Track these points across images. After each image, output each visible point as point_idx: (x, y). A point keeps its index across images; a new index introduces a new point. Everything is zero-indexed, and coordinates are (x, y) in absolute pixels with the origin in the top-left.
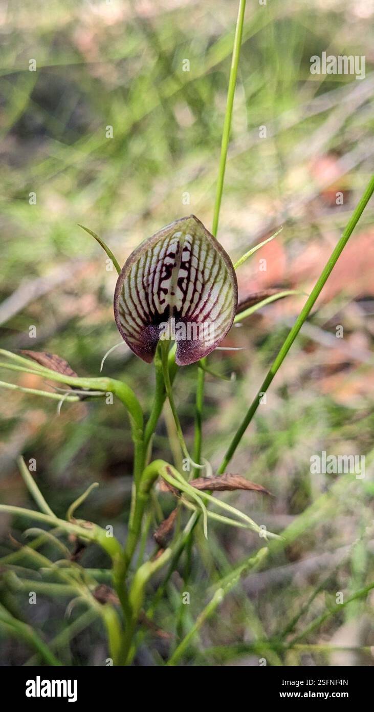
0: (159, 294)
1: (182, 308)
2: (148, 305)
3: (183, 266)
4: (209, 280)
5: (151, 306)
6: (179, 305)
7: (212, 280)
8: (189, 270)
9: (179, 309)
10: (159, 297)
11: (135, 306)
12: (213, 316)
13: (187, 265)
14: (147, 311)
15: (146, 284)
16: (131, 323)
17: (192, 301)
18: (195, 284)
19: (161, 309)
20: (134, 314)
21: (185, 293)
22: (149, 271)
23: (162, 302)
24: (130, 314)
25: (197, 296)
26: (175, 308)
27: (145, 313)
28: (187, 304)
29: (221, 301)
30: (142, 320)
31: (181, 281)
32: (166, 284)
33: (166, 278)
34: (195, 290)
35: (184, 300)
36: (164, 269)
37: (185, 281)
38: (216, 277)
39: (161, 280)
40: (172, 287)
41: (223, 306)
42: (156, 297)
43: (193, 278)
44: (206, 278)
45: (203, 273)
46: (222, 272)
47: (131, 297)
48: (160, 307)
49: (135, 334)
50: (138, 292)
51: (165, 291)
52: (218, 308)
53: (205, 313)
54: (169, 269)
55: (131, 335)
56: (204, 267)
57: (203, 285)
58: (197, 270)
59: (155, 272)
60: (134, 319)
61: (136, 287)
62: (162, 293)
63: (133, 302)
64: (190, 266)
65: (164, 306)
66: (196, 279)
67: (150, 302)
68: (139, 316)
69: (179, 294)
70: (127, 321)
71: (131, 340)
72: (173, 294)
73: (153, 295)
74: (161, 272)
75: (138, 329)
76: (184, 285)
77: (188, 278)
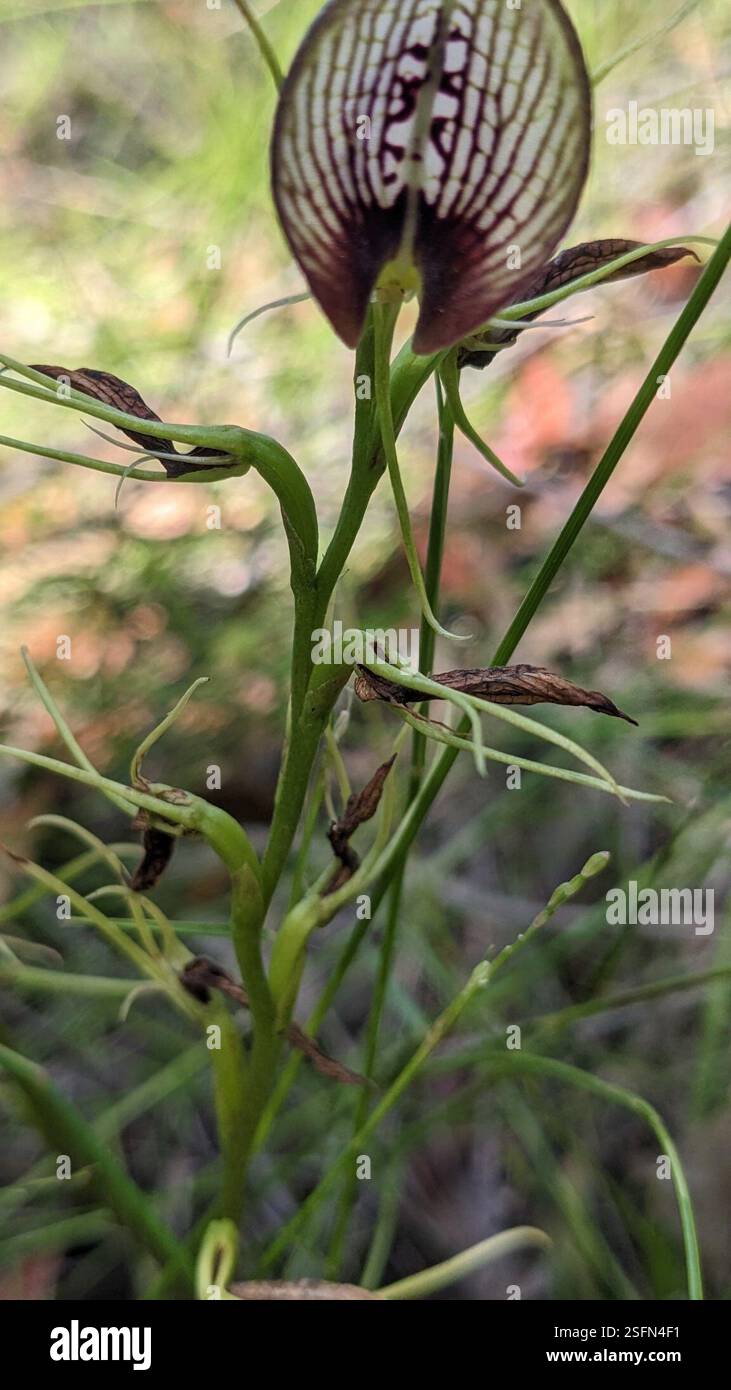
0: (380, 157)
1: (439, 197)
2: (355, 181)
3: (445, 85)
4: (513, 116)
5: (362, 187)
6: (431, 189)
7: (522, 115)
8: (460, 95)
9: (431, 198)
10: (382, 166)
11: (322, 176)
12: (522, 210)
13: (457, 82)
14: (351, 194)
15: (350, 123)
16: (310, 218)
17: (465, 179)
18: (475, 133)
19: (387, 196)
20: (320, 198)
21: (448, 158)
22: (361, 85)
23: (389, 180)
24: (309, 195)
25: (479, 162)
26: (421, 194)
27: (346, 199)
28: (453, 186)
29: (544, 170)
30: (339, 216)
31: (438, 125)
32: (400, 134)
33: (402, 116)
34: (475, 149)
35: (444, 178)
36: (398, 90)
37: (450, 127)
38: (535, 105)
39: (389, 120)
40: (417, 141)
41: (548, 184)
42: (373, 164)
43: (470, 118)
44: (507, 110)
45: (498, 97)
46: (552, 89)
47: (312, 149)
48: (384, 193)
49: (320, 251)
50: (330, 140)
51: (398, 153)
52: (536, 188)
53: (500, 204)
54: (410, 90)
55: (310, 252)
56: (504, 80)
57: (498, 131)
58: (483, 92)
59: (374, 93)
60: (317, 211)
61: (326, 124)
62: (389, 158)
63: (316, 164)
64: (466, 83)
65: (394, 190)
66: (480, 118)
67: (360, 173)
68: (332, 204)
69: (433, 162)
70: (299, 213)
71: (311, 264)
72: (417, 157)
73: (367, 157)
74: (389, 97)
75: (326, 238)
76: (446, 139)
77: (459, 120)
